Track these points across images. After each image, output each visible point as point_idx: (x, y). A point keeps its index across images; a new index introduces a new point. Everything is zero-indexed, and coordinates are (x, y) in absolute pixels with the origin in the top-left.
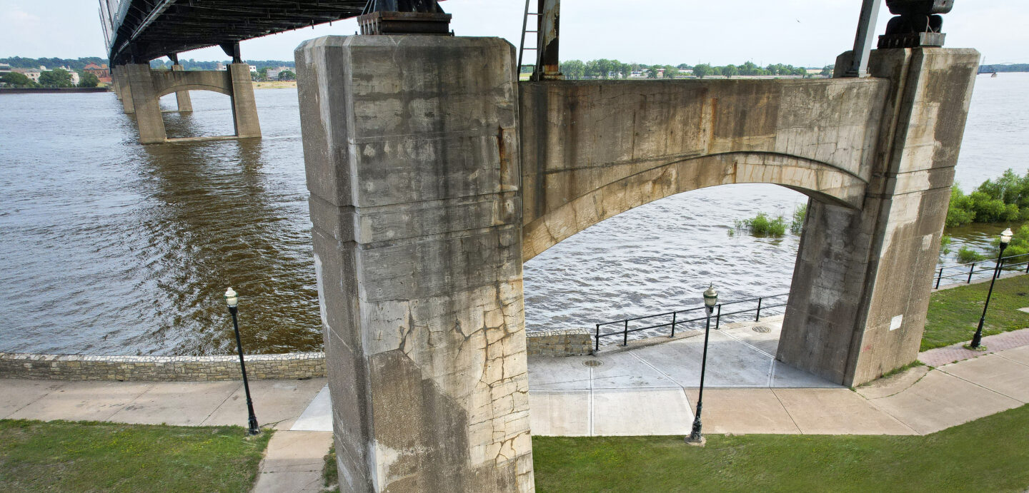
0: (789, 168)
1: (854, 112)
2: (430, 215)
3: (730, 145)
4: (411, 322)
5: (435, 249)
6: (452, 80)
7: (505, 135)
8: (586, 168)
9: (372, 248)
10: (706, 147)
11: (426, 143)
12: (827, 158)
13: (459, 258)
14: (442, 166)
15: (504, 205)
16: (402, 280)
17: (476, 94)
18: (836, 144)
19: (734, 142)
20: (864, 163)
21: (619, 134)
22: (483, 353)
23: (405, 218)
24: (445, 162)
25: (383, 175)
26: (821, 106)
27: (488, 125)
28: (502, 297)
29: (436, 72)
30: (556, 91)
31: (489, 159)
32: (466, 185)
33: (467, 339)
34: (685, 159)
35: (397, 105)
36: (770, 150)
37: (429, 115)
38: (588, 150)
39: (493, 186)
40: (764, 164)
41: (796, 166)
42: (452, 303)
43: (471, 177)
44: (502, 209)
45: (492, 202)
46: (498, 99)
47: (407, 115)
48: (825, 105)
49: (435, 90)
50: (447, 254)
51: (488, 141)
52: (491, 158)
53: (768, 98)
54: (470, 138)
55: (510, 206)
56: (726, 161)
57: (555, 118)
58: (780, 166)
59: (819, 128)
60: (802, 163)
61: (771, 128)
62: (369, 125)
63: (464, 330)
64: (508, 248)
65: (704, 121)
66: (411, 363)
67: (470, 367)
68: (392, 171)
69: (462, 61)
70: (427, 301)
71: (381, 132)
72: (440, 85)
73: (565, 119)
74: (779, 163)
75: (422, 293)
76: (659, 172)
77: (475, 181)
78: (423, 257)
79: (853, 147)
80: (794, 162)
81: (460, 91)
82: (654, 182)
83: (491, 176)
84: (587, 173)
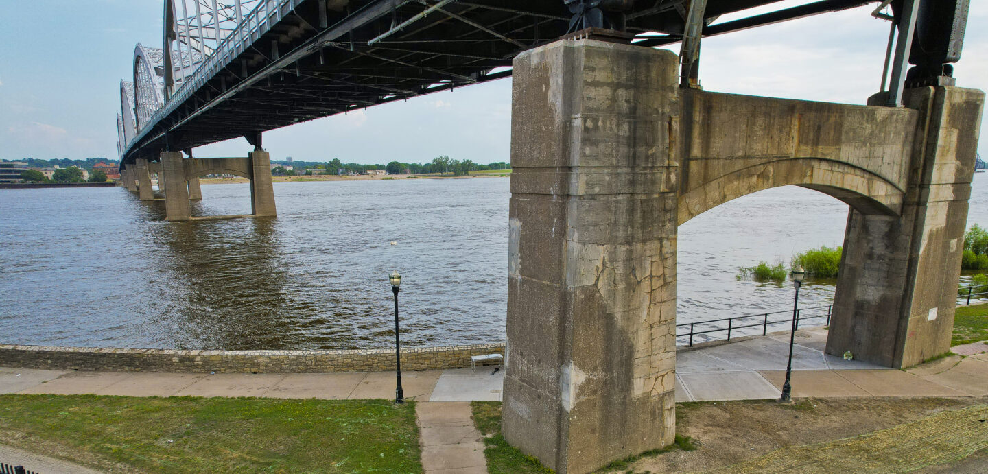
0: (849, 175)
1: (894, 133)
2: (622, 178)
3: (810, 151)
4: (604, 263)
5: (623, 206)
6: (643, 77)
7: (673, 123)
8: (715, 158)
9: (584, 199)
10: (793, 152)
11: (624, 122)
12: (875, 169)
13: (638, 215)
14: (633, 141)
15: (669, 176)
16: (601, 227)
17: (657, 90)
18: (883, 159)
19: (812, 149)
20: (902, 176)
21: (737, 135)
22: (648, 296)
23: (607, 178)
24: (635, 138)
25: (595, 143)
26: (872, 127)
27: (663, 114)
28: (665, 250)
29: (634, 70)
30: (699, 97)
31: (662, 139)
32: (647, 157)
33: (639, 282)
34: (780, 160)
35: (608, 91)
36: (837, 159)
37: (628, 101)
38: (719, 145)
39: (663, 161)
40: (831, 170)
41: (854, 175)
42: (631, 251)
43: (650, 152)
44: (668, 179)
45: (662, 173)
46: (670, 94)
47: (614, 100)
48: (875, 126)
49: (632, 83)
50: (631, 211)
51: (663, 126)
53: (836, 117)
54: (652, 122)
55: (673, 178)
56: (806, 164)
57: (698, 117)
58: (843, 173)
59: (871, 144)
60: (858, 172)
61: (838, 141)
62: (591, 104)
63: (638, 275)
64: (669, 211)
65: (793, 131)
66: (601, 297)
67: (639, 308)
68: (602, 141)
69: (650, 64)
70: (616, 248)
71: (597, 110)
72: (636, 80)
73: (703, 119)
74: (842, 170)
75: (613, 241)
76: (762, 168)
77: (652, 155)
78: (616, 211)
79: (894, 162)
80: (853, 171)
81: (648, 86)
82: (758, 176)
83: (663, 153)
84: (716, 162)
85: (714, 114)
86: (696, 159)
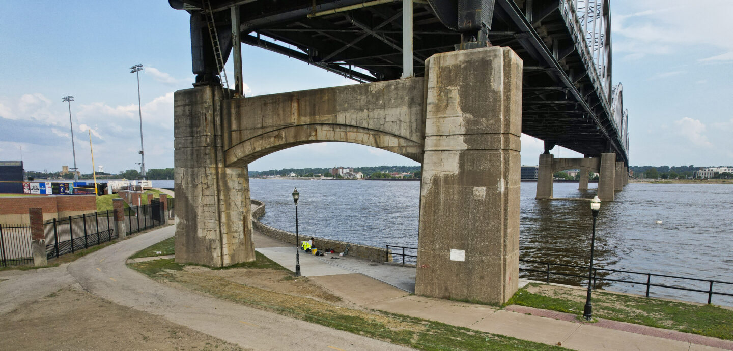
0: (352, 133)
1: (395, 99)
2: (188, 141)
3: (309, 120)
4: (184, 175)
5: (189, 153)
6: (194, 100)
7: (207, 116)
10: (296, 121)
11: (188, 119)
12: (378, 127)
13: (195, 157)
14: (192, 126)
16: (182, 161)
17: (199, 105)
18: (385, 119)
19: (311, 118)
20: (414, 130)
21: (256, 117)
22: (201, 192)
23: (183, 141)
26: (367, 97)
27: (203, 113)
28: (207, 172)
31: (203, 123)
32: (197, 132)
33: (197, 185)
34: (287, 127)
35: (183, 108)
36: (335, 123)
37: (189, 111)
38: (246, 123)
39: (204, 132)
40: (333, 130)
41: (357, 132)
42: (193, 171)
43: (198, 129)
44: (206, 140)
45: (204, 138)
46: (205, 104)
47: (184, 111)
48: (370, 97)
49: (190, 103)
50: (192, 154)
51: (203, 118)
52: (203, 124)
54: (198, 117)
55: (208, 140)
56: (311, 128)
57: (233, 111)
59: (368, 109)
60: (361, 130)
61: (334, 111)
62: (177, 114)
63: (196, 182)
64: (208, 154)
65: (293, 109)
66: (183, 189)
67: (198, 196)
70: (187, 169)
73: (236, 112)
74: (344, 130)
75: (186, 166)
76: (276, 133)
77: (199, 131)
78: (187, 155)
79: (400, 121)
80: (355, 130)
81: (196, 103)
82: (275, 137)
83: (203, 130)
84: (245, 131)
85: (242, 108)
86: (234, 131)
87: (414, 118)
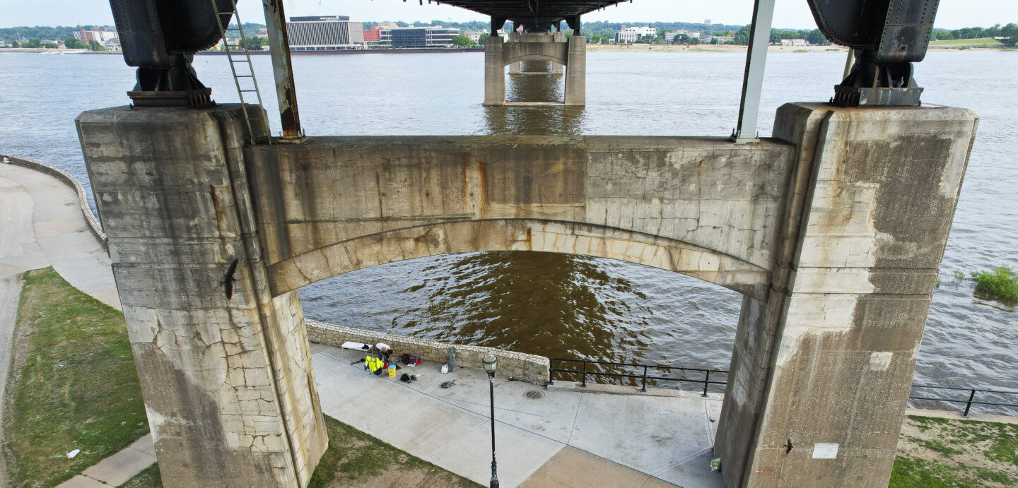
1: (725, 183)
2: (162, 249)
3: (513, 211)
4: (159, 325)
5: (170, 275)
6: (163, 147)
7: (217, 193)
8: (328, 221)
9: (122, 266)
10: (477, 211)
11: (150, 195)
12: (682, 236)
13: (191, 285)
14: (166, 212)
15: (224, 248)
16: (147, 293)
17: (186, 160)
18: (698, 220)
19: (518, 208)
21: (362, 194)
22: (224, 361)
23: (143, 249)
24: (168, 210)
25: (120, 215)
26: (661, 175)
27: (201, 184)
28: (235, 320)
29: (149, 142)
30: (286, 154)
31: (205, 210)
32: (189, 229)
33: (208, 347)
34: (452, 221)
35: (123, 166)
36: (581, 221)
37: (149, 174)
38: (327, 206)
39: (212, 232)
40: (573, 234)
41: (629, 240)
42: (191, 317)
43: (192, 223)
44: (223, 251)
45: (213, 244)
46: (207, 163)
47: (131, 173)
48: (668, 175)
49: (151, 155)
50: (181, 279)
51: (203, 197)
52: (207, 210)
53: (565, 164)
54: (187, 193)
55: (231, 250)
56: (511, 227)
57: (288, 177)
58: (603, 238)
59: (661, 200)
60: (641, 238)
61: (577, 194)
62: (103, 179)
63: (205, 339)
65: (470, 186)
66: (164, 355)
67: (214, 370)
68: (126, 214)
69: (170, 133)
70: (170, 312)
71: (114, 184)
72: (154, 152)
73: (298, 178)
74: (597, 235)
75: (163, 305)
76: (422, 231)
77: (195, 226)
78: (161, 279)
79: (730, 226)
80: (626, 236)
81: (173, 157)
82: (417, 240)
83: (209, 224)
84: (331, 225)
85: (315, 172)
86: (293, 222)
87: (758, 225)
